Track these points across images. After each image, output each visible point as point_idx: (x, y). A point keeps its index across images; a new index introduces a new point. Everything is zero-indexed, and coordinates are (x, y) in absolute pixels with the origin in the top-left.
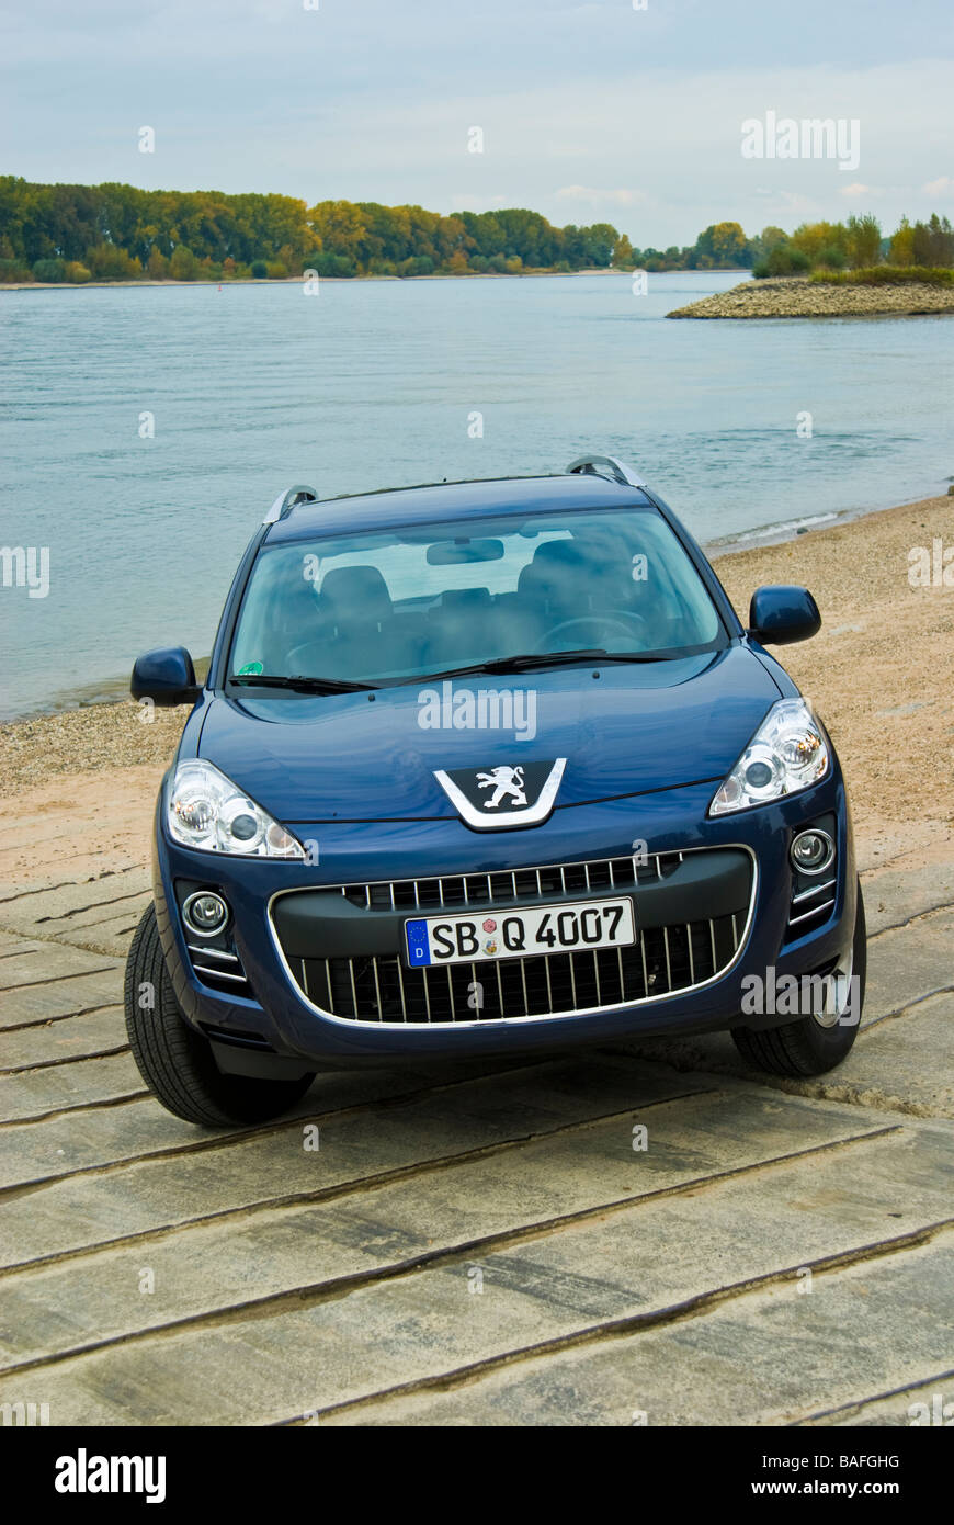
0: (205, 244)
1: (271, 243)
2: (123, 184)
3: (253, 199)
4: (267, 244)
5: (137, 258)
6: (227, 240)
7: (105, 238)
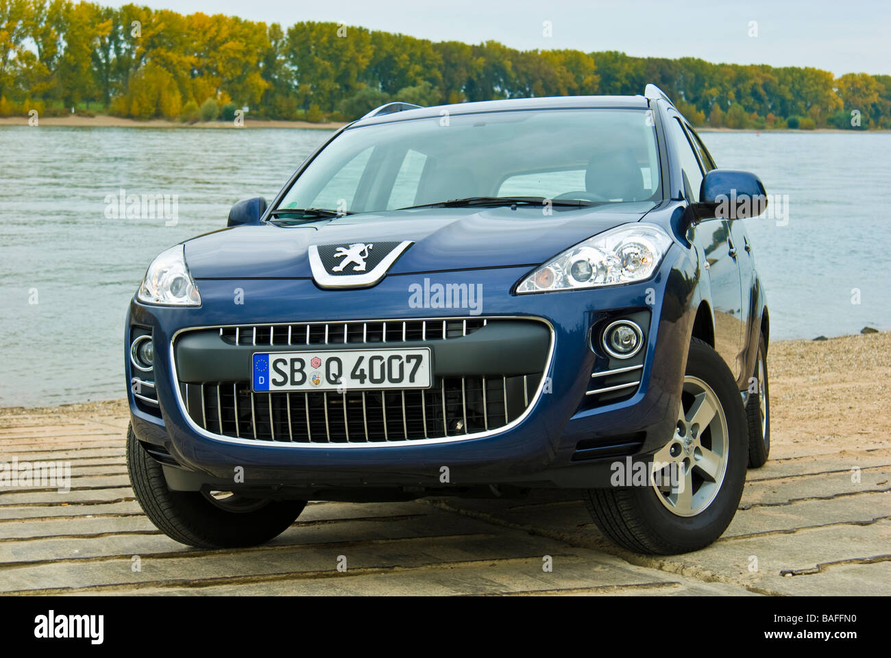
0: (754, 103)
1: (804, 103)
2: (696, 58)
3: (792, 71)
4: (800, 104)
5: (702, 112)
6: (770, 100)
7: (680, 96)
